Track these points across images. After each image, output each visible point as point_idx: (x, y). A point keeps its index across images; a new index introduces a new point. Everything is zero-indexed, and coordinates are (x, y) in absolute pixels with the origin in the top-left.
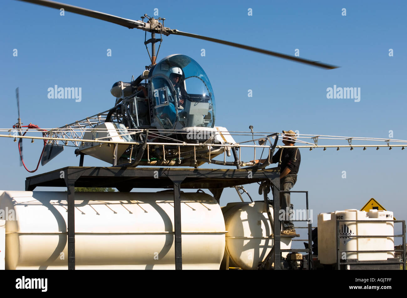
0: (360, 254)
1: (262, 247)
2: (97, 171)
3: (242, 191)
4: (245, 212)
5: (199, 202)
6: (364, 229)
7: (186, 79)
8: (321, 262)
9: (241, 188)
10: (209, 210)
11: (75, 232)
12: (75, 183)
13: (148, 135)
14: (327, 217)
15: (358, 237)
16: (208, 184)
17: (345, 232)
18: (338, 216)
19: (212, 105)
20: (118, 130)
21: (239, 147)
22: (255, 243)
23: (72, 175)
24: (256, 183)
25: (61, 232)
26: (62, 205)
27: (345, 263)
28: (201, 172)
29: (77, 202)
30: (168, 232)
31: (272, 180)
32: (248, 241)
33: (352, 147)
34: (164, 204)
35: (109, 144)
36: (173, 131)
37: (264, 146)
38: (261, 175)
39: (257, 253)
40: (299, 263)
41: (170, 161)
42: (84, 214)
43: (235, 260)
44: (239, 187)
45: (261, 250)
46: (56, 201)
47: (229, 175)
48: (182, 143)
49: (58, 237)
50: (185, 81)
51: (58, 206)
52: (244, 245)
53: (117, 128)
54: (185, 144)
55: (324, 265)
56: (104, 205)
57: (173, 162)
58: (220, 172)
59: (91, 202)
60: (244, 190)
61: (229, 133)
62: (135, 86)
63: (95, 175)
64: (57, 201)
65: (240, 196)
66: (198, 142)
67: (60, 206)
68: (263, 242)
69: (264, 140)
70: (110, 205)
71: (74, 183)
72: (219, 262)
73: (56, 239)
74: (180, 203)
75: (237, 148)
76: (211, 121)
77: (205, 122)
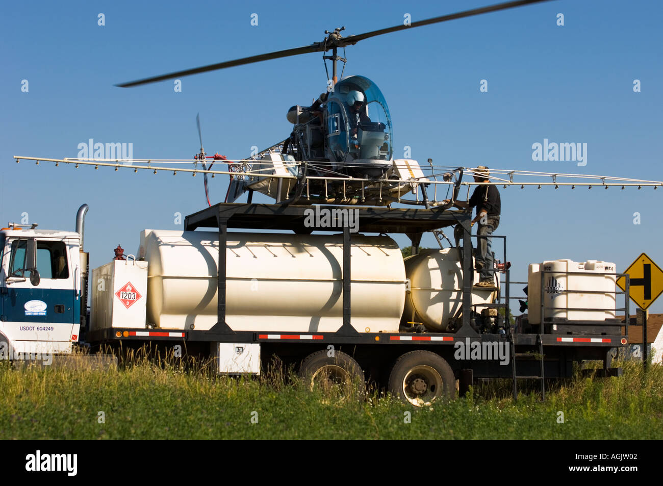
0: (570, 313)
1: (452, 300)
2: (253, 209)
3: (442, 236)
4: (434, 259)
5: (377, 247)
6: (575, 283)
7: (369, 103)
8: (530, 322)
9: (441, 233)
10: (387, 255)
11: (227, 276)
12: (228, 221)
13: (306, 168)
14: (536, 269)
15: (567, 292)
16: (404, 227)
17: (553, 286)
18: (546, 266)
19: (390, 134)
20: (285, 163)
21: (429, 184)
22: (444, 295)
23: (224, 212)
24: (451, 226)
25: (211, 276)
26: (214, 246)
27: (551, 322)
28: (376, 212)
29: (229, 243)
30: (336, 279)
31: (462, 222)
32: (437, 293)
33: (556, 185)
34: (334, 247)
35: (273, 178)
36: (344, 165)
37: (450, 182)
38: (448, 216)
39: (446, 307)
40: (493, 319)
41: (351, 199)
42: (239, 256)
43: (421, 315)
44: (438, 232)
45: (452, 304)
46: (208, 242)
47: (410, 215)
48: (349, 177)
49: (207, 281)
50: (367, 106)
51: (210, 247)
52: (431, 298)
53: (284, 160)
54: (351, 178)
55: (532, 325)
56: (264, 247)
57: (355, 201)
58: (398, 212)
59: (248, 243)
60: (443, 235)
61: (419, 168)
62: (313, 111)
63: (251, 212)
64: (210, 242)
65: (439, 242)
66: (367, 177)
67: (212, 247)
68: (454, 295)
69: (450, 175)
70: (271, 247)
71: (226, 221)
72: (399, 317)
73: (206, 283)
74: (350, 246)
75: (427, 185)
76: (388, 153)
77: (380, 154)
